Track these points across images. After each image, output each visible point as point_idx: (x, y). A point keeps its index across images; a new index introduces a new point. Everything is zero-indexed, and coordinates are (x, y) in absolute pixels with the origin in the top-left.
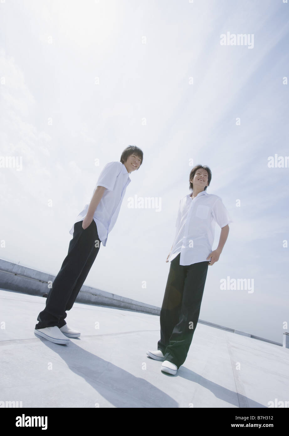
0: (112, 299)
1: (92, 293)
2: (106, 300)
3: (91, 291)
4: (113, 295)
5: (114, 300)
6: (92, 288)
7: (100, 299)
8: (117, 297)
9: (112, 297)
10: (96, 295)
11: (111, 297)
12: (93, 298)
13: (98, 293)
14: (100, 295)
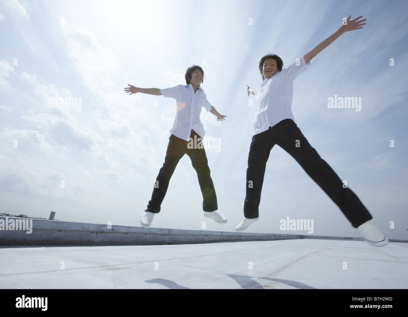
0: (222, 236)
1: (204, 235)
2: (217, 238)
3: (203, 233)
4: (222, 232)
5: (224, 236)
6: (202, 231)
7: (212, 238)
8: (225, 233)
10: (208, 236)
11: (221, 234)
12: (206, 238)
13: (208, 234)
14: (210, 235)
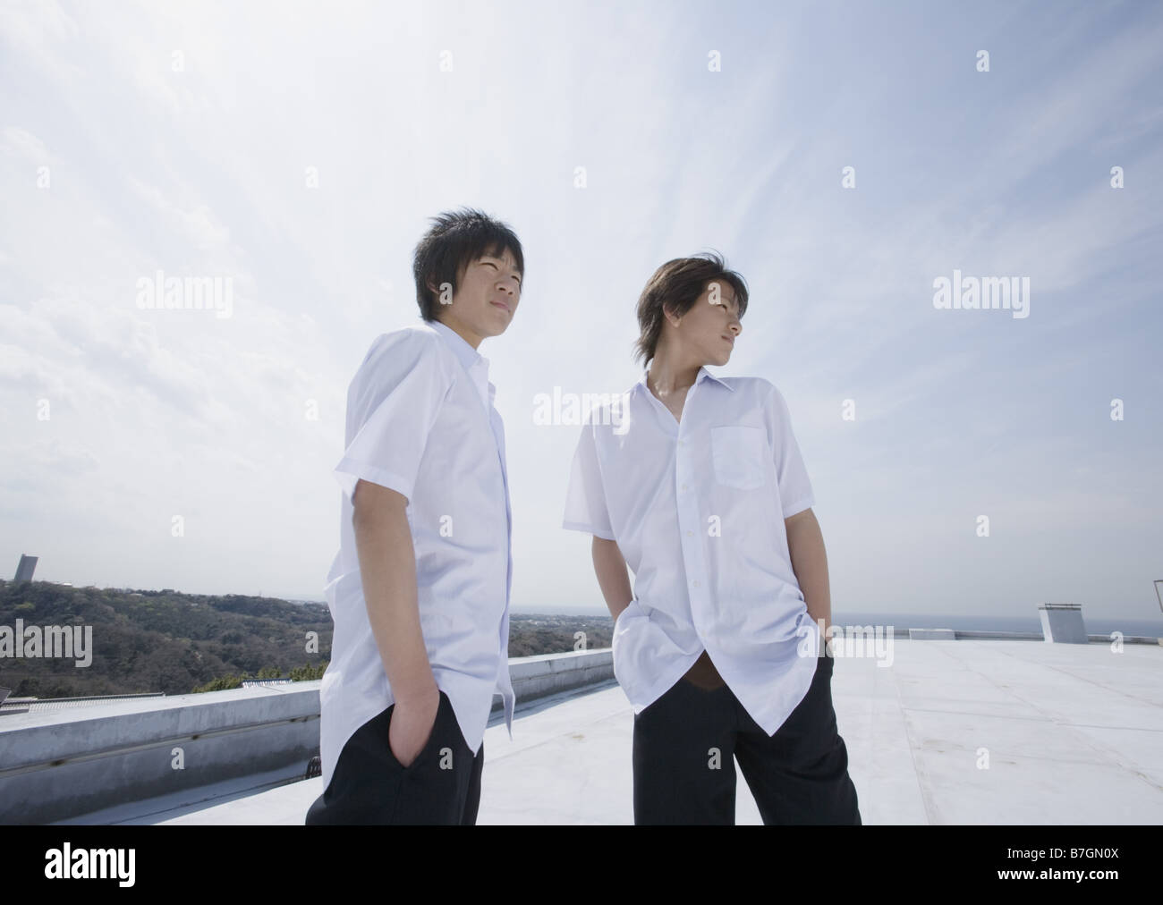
9: (549, 670)
